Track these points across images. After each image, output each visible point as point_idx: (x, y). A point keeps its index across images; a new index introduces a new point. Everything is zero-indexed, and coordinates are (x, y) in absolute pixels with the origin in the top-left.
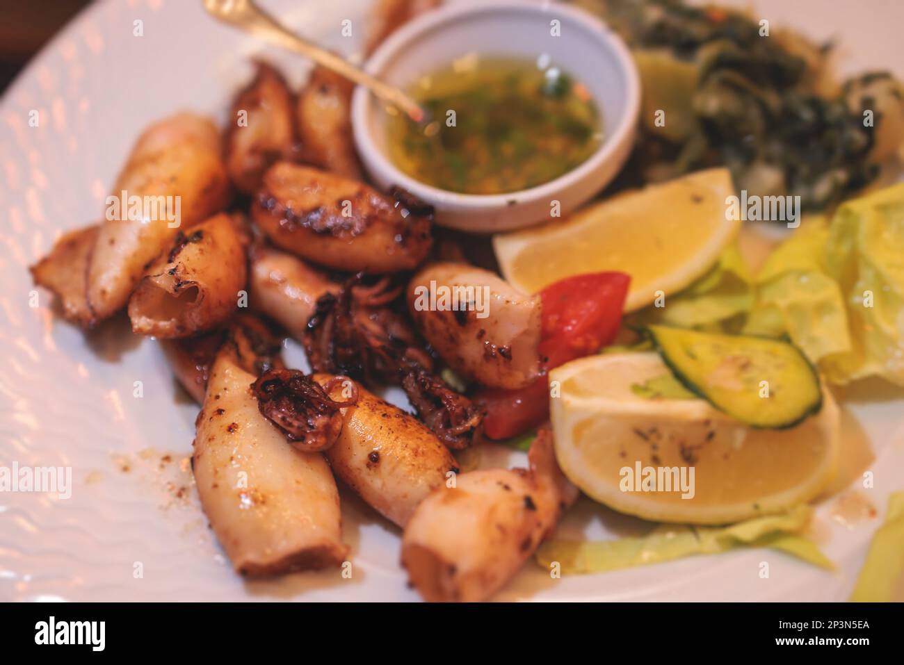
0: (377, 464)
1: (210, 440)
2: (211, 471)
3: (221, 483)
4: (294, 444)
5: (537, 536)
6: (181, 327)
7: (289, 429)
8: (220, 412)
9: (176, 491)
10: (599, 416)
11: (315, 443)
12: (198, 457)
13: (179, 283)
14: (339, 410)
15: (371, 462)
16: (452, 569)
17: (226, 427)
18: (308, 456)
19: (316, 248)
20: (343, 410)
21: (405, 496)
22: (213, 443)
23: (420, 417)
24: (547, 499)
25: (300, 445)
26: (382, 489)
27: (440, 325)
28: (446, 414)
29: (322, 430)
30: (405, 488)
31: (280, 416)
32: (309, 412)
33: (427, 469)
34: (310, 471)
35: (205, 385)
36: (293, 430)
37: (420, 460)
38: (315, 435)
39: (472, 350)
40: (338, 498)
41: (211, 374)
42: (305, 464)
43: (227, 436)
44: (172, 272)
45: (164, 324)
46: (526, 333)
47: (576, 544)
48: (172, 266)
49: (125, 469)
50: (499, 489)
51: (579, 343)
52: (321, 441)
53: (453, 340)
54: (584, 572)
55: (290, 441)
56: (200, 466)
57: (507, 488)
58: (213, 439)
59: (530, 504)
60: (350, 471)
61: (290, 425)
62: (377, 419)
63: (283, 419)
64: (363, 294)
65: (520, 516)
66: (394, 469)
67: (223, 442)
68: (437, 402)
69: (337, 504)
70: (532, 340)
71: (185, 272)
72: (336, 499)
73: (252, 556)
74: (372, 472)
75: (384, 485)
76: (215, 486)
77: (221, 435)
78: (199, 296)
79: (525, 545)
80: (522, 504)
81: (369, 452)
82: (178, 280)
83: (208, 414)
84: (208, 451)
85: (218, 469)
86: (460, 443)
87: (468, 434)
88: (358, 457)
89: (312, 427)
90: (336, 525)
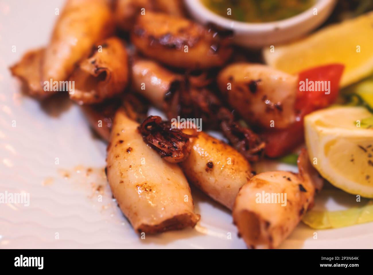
0: (212, 169)
1: (116, 157)
2: (118, 174)
3: (124, 180)
4: (165, 158)
5: (306, 207)
6: (97, 96)
7: (162, 149)
8: (121, 142)
9: (96, 187)
10: (340, 138)
11: (178, 157)
12: (110, 167)
13: (98, 68)
14: (189, 140)
15: (208, 168)
16: (268, 224)
17: (125, 149)
18: (172, 165)
19: (168, 56)
20: (191, 140)
21: (229, 187)
22: (118, 158)
23: (231, 144)
24: (309, 186)
25: (170, 159)
26: (215, 183)
27: (239, 95)
28: (247, 141)
29: (181, 149)
30: (229, 182)
31: (158, 142)
32: (173, 140)
33: (240, 171)
34: (174, 173)
35: (110, 130)
36: (165, 150)
37: (236, 166)
38: (178, 152)
39: (258, 107)
40: (190, 189)
41: (114, 122)
42: (171, 170)
43: (126, 154)
44: (94, 63)
45: (87, 95)
46: (289, 97)
47: (321, 213)
48: (92, 59)
49: (67, 176)
50: (285, 181)
51: (317, 103)
52: (181, 155)
53: (248, 103)
54: (330, 228)
55: (162, 157)
56: (111, 172)
57: (289, 179)
58: (119, 156)
59: (302, 189)
60: (196, 173)
61: (163, 147)
62: (210, 144)
63: (159, 143)
64: (195, 81)
65: (298, 195)
66: (221, 171)
67: (124, 158)
68: (241, 136)
69: (190, 192)
70: (291, 101)
71: (100, 62)
72: (189, 189)
73: (145, 221)
74: (209, 173)
75: (216, 181)
76: (122, 182)
77: (122, 154)
78: (108, 78)
79: (301, 212)
80: (297, 188)
81: (207, 163)
82: (97, 67)
83: (114, 143)
84: (116, 163)
85: (123, 173)
86: (255, 158)
87: (259, 153)
88: (200, 166)
89: (176, 147)
90: (191, 204)
